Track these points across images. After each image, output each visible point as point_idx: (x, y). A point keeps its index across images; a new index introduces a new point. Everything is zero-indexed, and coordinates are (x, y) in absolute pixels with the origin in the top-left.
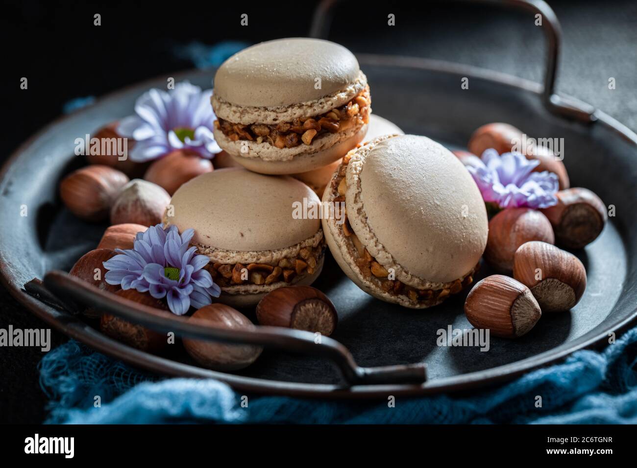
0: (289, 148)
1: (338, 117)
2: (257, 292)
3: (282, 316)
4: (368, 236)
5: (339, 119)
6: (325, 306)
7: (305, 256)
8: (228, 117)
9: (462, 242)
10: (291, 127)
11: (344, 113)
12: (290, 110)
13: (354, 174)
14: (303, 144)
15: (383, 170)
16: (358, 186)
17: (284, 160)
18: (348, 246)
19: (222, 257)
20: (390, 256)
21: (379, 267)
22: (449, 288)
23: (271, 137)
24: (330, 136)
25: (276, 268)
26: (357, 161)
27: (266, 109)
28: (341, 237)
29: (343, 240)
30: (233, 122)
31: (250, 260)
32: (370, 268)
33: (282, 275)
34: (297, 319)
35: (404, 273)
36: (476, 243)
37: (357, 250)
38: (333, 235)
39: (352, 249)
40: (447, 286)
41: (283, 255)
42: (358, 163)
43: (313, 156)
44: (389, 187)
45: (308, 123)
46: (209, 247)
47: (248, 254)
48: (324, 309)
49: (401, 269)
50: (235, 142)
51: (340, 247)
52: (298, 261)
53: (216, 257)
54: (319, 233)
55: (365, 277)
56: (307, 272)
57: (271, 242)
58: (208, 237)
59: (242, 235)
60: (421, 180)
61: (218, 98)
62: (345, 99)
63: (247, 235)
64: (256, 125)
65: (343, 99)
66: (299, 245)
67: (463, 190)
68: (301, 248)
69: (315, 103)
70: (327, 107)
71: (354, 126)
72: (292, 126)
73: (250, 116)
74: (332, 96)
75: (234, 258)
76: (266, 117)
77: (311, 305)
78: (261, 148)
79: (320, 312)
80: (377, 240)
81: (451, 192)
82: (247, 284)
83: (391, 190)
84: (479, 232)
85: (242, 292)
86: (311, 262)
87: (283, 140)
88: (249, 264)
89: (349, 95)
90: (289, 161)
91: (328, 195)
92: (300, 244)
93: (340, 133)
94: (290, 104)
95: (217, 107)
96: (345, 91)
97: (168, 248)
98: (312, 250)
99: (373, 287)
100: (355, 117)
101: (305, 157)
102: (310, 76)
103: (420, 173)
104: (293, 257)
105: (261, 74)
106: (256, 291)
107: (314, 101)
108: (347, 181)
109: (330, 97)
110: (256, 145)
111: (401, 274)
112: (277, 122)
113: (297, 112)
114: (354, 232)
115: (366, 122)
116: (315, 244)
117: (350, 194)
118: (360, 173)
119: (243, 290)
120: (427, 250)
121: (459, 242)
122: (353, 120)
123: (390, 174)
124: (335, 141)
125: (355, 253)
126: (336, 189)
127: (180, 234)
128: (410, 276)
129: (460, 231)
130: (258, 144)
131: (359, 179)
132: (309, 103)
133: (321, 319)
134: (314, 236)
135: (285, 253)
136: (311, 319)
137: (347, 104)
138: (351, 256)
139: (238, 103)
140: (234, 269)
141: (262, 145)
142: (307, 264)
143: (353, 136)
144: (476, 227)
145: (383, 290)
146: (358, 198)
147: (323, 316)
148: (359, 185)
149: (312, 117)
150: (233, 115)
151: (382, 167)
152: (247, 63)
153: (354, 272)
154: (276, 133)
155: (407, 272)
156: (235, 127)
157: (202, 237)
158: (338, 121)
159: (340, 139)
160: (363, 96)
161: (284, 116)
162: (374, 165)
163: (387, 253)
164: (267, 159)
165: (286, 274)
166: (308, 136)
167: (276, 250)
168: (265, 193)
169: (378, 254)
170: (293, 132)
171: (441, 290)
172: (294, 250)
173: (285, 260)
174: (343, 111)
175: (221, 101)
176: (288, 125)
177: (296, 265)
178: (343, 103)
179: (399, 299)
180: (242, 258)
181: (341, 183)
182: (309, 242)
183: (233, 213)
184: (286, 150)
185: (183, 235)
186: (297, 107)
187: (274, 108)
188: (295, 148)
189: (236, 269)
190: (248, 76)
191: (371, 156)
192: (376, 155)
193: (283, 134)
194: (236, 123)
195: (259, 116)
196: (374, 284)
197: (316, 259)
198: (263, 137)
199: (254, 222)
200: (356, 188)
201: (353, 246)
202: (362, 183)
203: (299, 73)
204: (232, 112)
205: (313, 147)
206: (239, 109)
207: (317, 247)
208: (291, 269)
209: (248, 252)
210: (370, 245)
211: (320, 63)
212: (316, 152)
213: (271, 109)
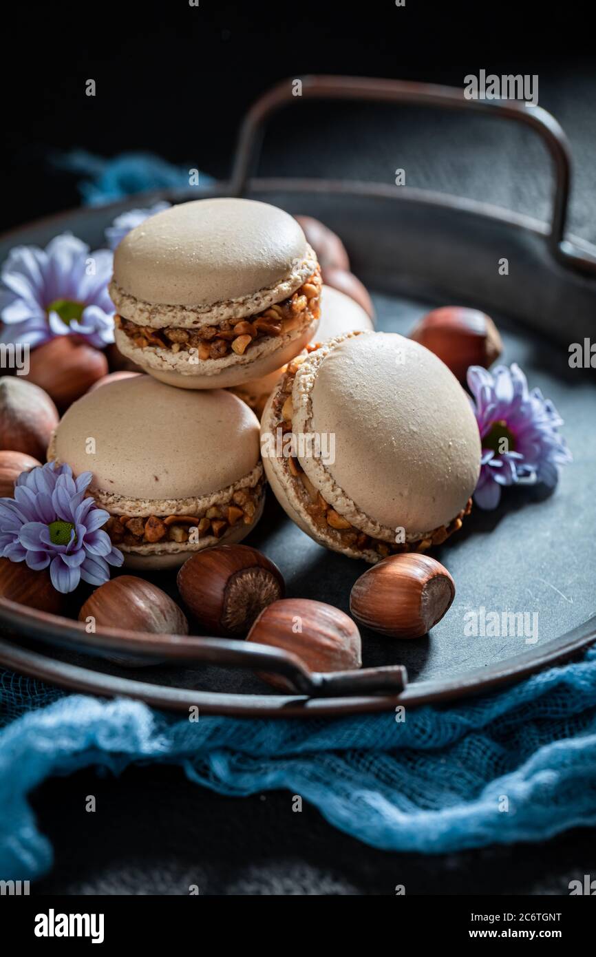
0: (215, 359)
1: (280, 315)
2: (179, 551)
3: (212, 593)
4: (323, 478)
5: (281, 318)
6: (268, 575)
7: (241, 501)
8: (132, 317)
9: (447, 479)
10: (217, 333)
11: (288, 310)
12: (215, 309)
13: (304, 393)
14: (233, 354)
15: (341, 388)
16: (308, 410)
17: (210, 374)
18: (296, 487)
19: (131, 508)
20: (351, 503)
21: (337, 517)
22: (431, 538)
23: (191, 344)
24: (269, 342)
25: (202, 520)
26: (306, 374)
27: (183, 308)
28: (287, 477)
29: (290, 481)
30: (140, 323)
31: (168, 512)
32: (326, 517)
33: (211, 528)
34: (231, 595)
35: (370, 525)
36: (465, 478)
37: (308, 492)
38: (276, 473)
39: (302, 492)
40: (427, 536)
41: (211, 503)
42: (308, 377)
43: (247, 368)
44: (348, 412)
45: (240, 327)
46: (113, 494)
47: (165, 504)
48: (267, 580)
49: (366, 519)
50: (142, 350)
51: (285, 490)
52: (231, 509)
53: (123, 508)
54: (258, 467)
55: (319, 529)
56: (243, 521)
57: (195, 487)
58: (112, 482)
59: (157, 479)
60: (392, 399)
61: (118, 288)
62: (289, 291)
63: (162, 478)
64: (171, 329)
65: (285, 291)
66: (231, 487)
67: (448, 407)
68: (235, 491)
69: (249, 298)
70: (264, 304)
71: (302, 324)
72: (219, 331)
73: (162, 318)
74: (271, 287)
75: (147, 509)
76: (184, 319)
77: (249, 575)
78: (178, 359)
79: (262, 583)
80: (335, 483)
81: (432, 412)
82: (164, 542)
83: (351, 416)
84: (469, 462)
85: (159, 551)
86: (249, 509)
87: (206, 349)
88: (167, 517)
89: (293, 286)
90: (216, 375)
91: (269, 418)
92: (234, 485)
93: (282, 336)
94: (215, 302)
95: (118, 301)
96: (289, 279)
97: (57, 497)
98: (250, 492)
99: (330, 541)
100: (303, 313)
101: (237, 369)
102: (241, 262)
103: (390, 390)
104: (224, 504)
105: (175, 260)
106: (177, 550)
107: (247, 296)
108: (294, 402)
109: (268, 289)
110: (170, 354)
111: (367, 526)
112: (198, 325)
113: (225, 312)
114: (303, 471)
115: (316, 317)
116: (253, 484)
117: (298, 420)
118: (310, 392)
119: (160, 549)
120: (401, 495)
121: (443, 479)
122: (300, 318)
123: (351, 394)
124: (276, 347)
125: (306, 497)
126: (280, 411)
127: (74, 477)
128: (378, 527)
129: (444, 464)
130: (173, 353)
131: (310, 399)
132: (241, 300)
133: (264, 592)
134: (251, 473)
135: (213, 499)
136: (250, 594)
137: (290, 298)
138: (301, 501)
139: (146, 299)
140: (147, 523)
141: (179, 354)
142: (244, 511)
143: (301, 338)
144: (465, 456)
145: (342, 544)
146: (308, 426)
147: (266, 588)
148: (310, 408)
149: (245, 318)
150: (140, 316)
151: (340, 383)
152: (156, 242)
153: (305, 523)
154: (198, 340)
155: (374, 523)
156: (143, 330)
157: (104, 483)
158: (279, 321)
159: (283, 344)
160: (312, 283)
161: (208, 317)
162: (328, 382)
163: (348, 500)
164: (186, 374)
165: (216, 527)
166: (240, 344)
167: (202, 497)
168: (185, 418)
169: (337, 500)
170: (220, 338)
171: (420, 541)
172: (226, 494)
173: (213, 510)
174: (286, 307)
175: (123, 292)
176: (214, 329)
177: (228, 513)
178: (286, 296)
179: (365, 555)
180: (157, 509)
181: (286, 403)
182: (245, 482)
183: (143, 448)
184: (211, 363)
185: (78, 480)
186: (225, 306)
187: (194, 307)
188: (224, 359)
189: (150, 524)
190: (158, 262)
191: (325, 367)
192: (332, 366)
193: (207, 342)
194: (144, 325)
195: (174, 317)
196: (331, 537)
197: (255, 503)
198: (180, 344)
199: (172, 461)
200: (306, 413)
201: (302, 487)
202: (314, 405)
203: (226, 259)
204: (138, 311)
205: (247, 357)
206: (148, 306)
207: (256, 486)
208: (222, 520)
209: (165, 500)
210: (326, 489)
211: (254, 244)
212: (251, 362)
213: (190, 308)
